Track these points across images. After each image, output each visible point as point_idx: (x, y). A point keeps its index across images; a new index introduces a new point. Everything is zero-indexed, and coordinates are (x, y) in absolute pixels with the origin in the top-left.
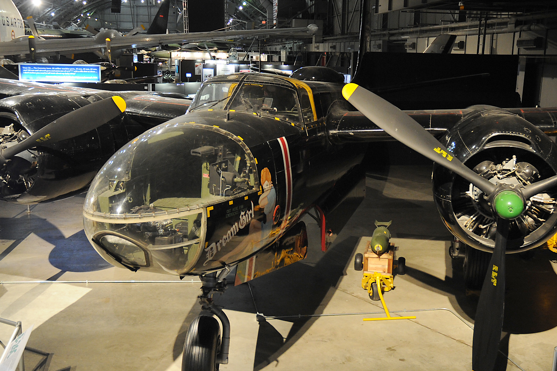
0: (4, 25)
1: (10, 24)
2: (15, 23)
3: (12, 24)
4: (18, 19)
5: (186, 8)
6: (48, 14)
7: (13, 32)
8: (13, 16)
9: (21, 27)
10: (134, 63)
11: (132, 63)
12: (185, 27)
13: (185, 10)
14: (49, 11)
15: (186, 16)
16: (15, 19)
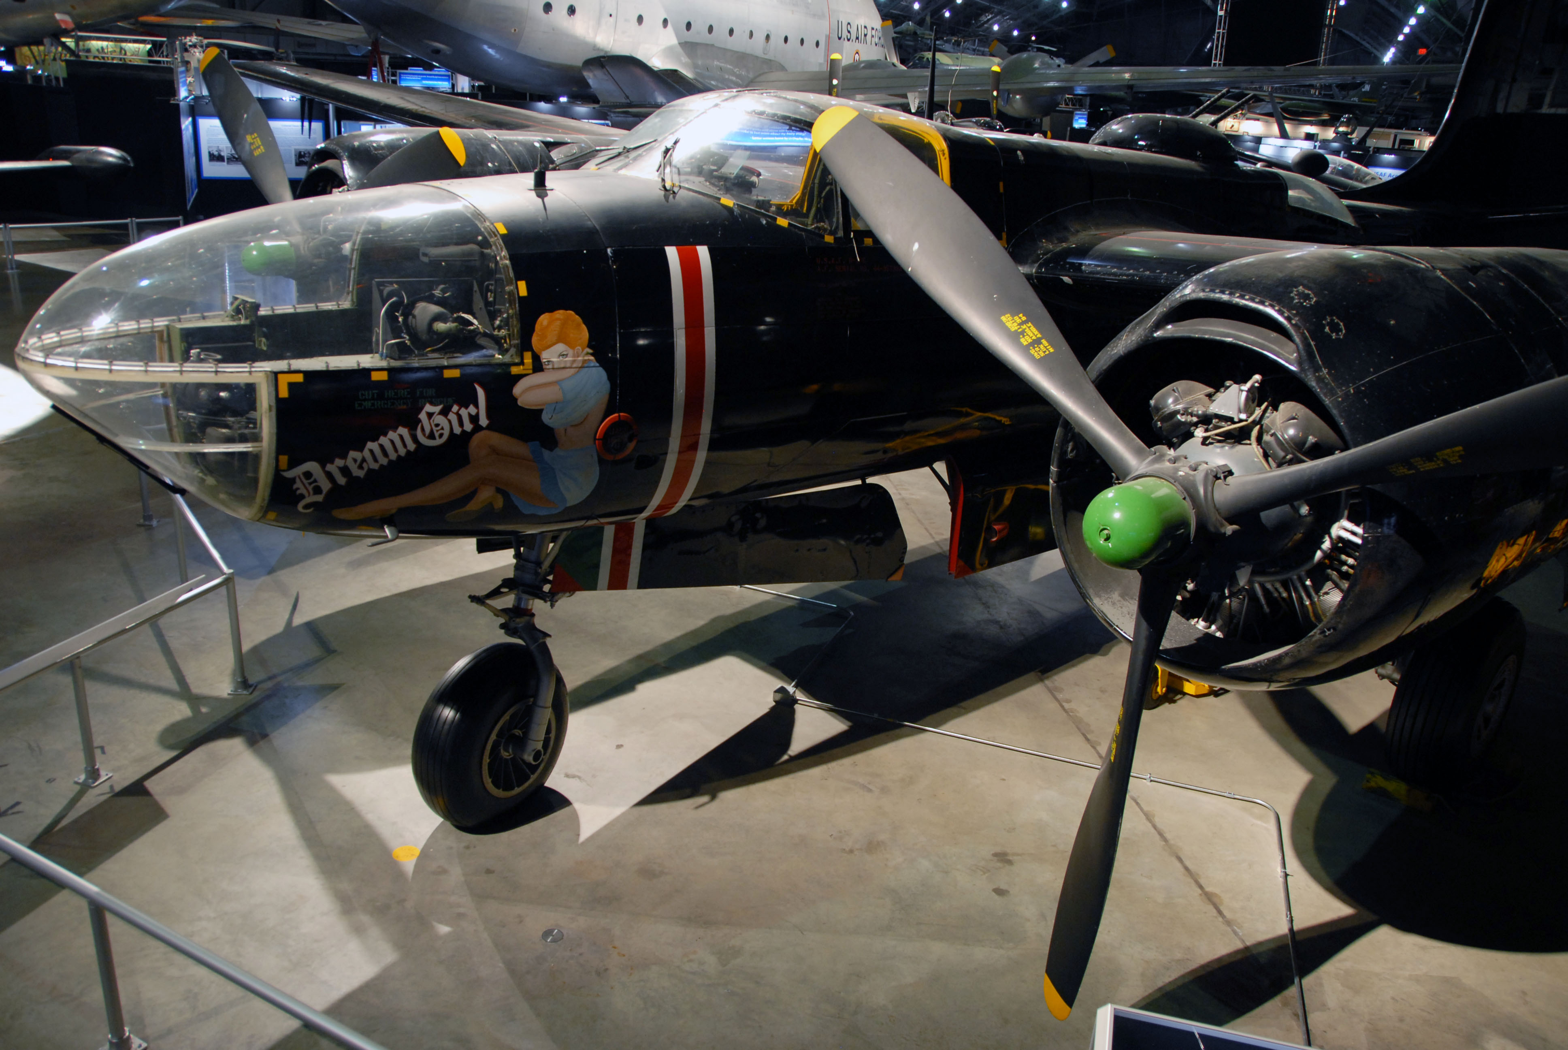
0: (840, 38)
1: (854, 37)
2: (865, 35)
3: (857, 38)
4: (873, 29)
5: (1226, 10)
6: (986, 25)
7: (857, 53)
8: (861, 22)
9: (876, 45)
10: (1073, 129)
11: (1069, 129)
12: (1216, 55)
13: (1221, 16)
14: (988, 20)
15: (1221, 31)
16: (865, 27)
